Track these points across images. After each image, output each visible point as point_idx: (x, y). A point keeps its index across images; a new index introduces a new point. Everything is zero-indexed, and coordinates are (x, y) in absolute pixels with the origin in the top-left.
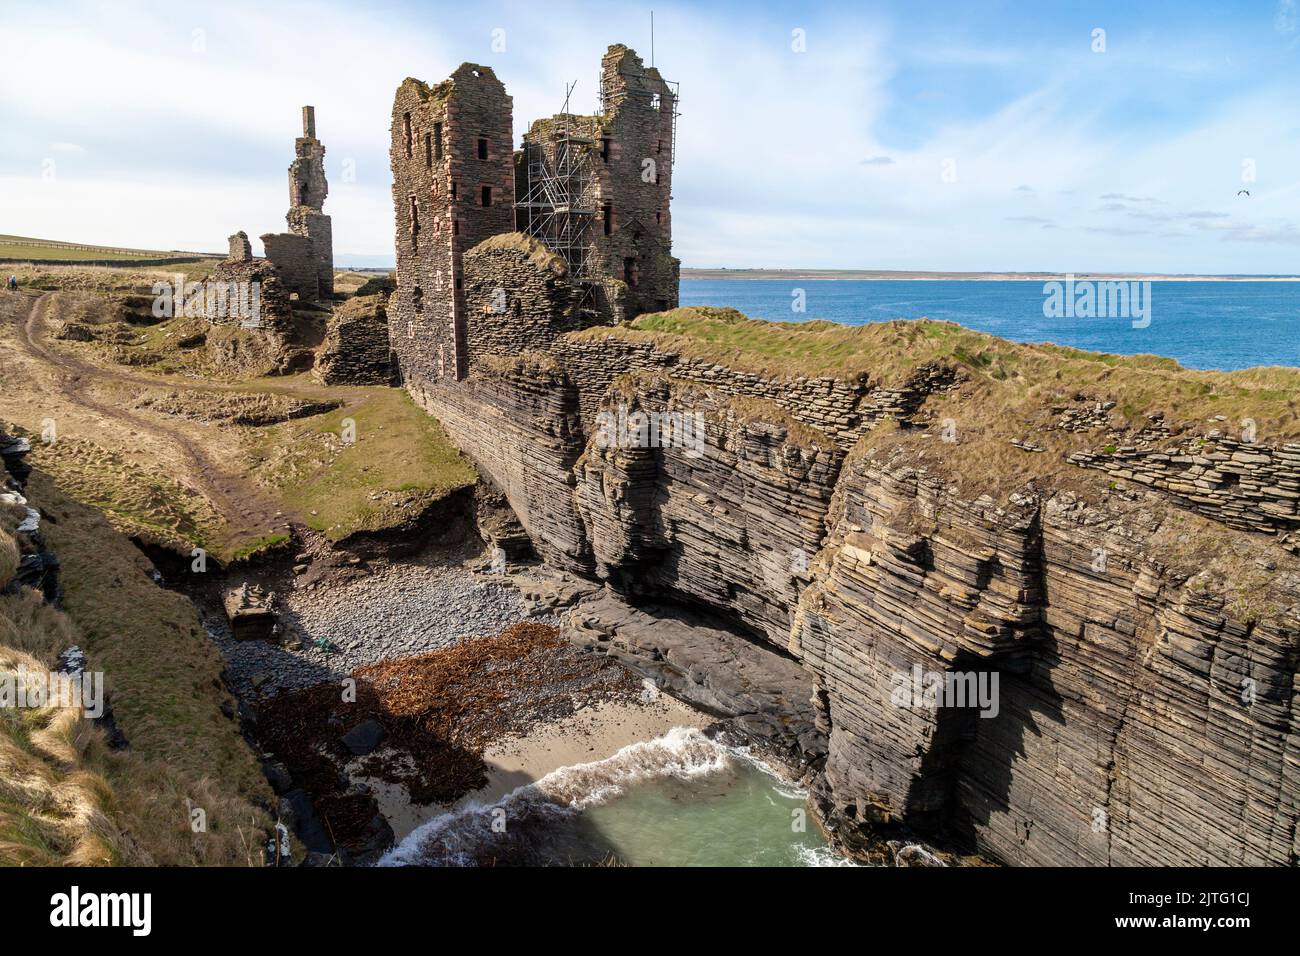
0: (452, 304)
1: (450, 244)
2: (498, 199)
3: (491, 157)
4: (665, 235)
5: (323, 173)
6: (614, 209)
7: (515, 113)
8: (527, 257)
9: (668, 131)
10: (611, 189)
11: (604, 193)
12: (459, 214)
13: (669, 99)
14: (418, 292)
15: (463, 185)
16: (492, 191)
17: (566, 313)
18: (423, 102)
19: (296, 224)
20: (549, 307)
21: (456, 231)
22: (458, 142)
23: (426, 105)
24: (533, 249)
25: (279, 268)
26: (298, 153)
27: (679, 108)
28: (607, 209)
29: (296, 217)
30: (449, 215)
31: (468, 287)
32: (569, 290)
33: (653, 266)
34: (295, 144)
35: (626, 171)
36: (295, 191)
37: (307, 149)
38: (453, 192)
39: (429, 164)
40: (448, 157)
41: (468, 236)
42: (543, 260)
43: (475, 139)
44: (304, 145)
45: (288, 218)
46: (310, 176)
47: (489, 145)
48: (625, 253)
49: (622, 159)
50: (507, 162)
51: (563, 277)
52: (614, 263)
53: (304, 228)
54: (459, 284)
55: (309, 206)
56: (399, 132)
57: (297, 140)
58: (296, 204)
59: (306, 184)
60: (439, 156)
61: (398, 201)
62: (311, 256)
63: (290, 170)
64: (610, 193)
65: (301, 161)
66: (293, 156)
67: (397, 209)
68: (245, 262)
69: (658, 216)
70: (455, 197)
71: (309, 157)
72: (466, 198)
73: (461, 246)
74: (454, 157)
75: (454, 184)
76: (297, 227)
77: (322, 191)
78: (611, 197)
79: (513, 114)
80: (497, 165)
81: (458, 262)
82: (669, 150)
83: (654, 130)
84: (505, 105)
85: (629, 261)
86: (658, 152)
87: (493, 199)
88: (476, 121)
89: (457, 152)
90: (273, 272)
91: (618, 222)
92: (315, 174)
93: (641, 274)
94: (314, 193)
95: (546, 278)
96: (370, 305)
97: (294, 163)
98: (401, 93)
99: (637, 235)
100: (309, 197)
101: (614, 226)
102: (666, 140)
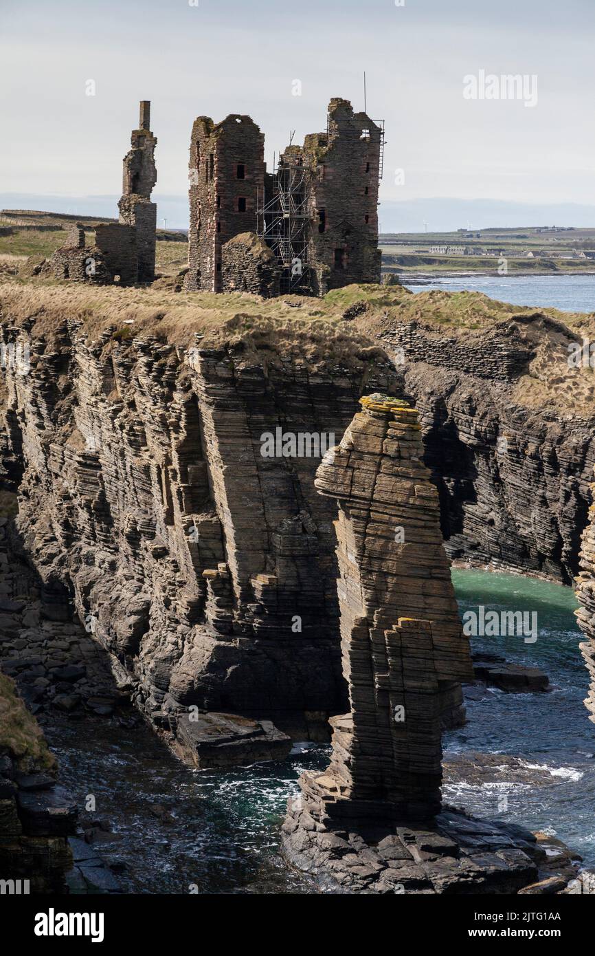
0: (213, 282)
1: (214, 239)
2: (251, 206)
3: (246, 177)
4: (372, 232)
5: (153, 162)
6: (326, 214)
7: (266, 145)
8: (249, 250)
9: (375, 156)
10: (324, 201)
11: (318, 203)
12: (221, 218)
13: (376, 133)
14: (199, 273)
15: (225, 198)
16: (247, 200)
17: (269, 286)
18: (206, 137)
19: (126, 211)
20: (259, 282)
21: (219, 229)
22: (222, 168)
23: (207, 139)
24: (254, 244)
25: (106, 253)
26: (133, 144)
27: (386, 138)
28: (322, 215)
29: (126, 204)
30: (214, 219)
31: (224, 269)
32: (272, 271)
33: (361, 255)
34: (131, 136)
35: (338, 187)
36: (127, 180)
37: (141, 141)
38: (218, 202)
39: (207, 181)
40: (216, 178)
41: (227, 233)
42: (257, 251)
43: (235, 165)
44: (139, 137)
45: (119, 205)
46: (142, 166)
47: (245, 169)
48: (335, 245)
49: (334, 179)
50: (258, 180)
51: (268, 262)
52: (326, 253)
53: (132, 215)
54: (218, 267)
55: (139, 193)
56: (194, 153)
57: (134, 132)
58: (127, 193)
59: (138, 173)
60: (212, 177)
61: (191, 203)
62: (133, 242)
63: (124, 160)
64: (323, 203)
65: (135, 152)
66: (128, 147)
67: (191, 210)
68: (79, 248)
69: (367, 217)
70: (218, 206)
71: (142, 148)
72: (226, 207)
73: (221, 240)
74: (219, 178)
75: (218, 197)
76: (127, 214)
77: (151, 180)
78: (323, 206)
79: (265, 146)
80: (251, 182)
81: (219, 252)
82: (377, 169)
83: (362, 156)
84: (259, 140)
85: (339, 252)
86: (367, 171)
87: (247, 206)
88: (237, 153)
89: (222, 175)
90: (100, 257)
91: (330, 223)
92: (146, 163)
93: (350, 261)
94: (144, 181)
95: (257, 264)
96: (171, 285)
97: (129, 154)
98: (196, 125)
99: (348, 233)
100: (140, 185)
101: (327, 226)
102: (374, 162)
